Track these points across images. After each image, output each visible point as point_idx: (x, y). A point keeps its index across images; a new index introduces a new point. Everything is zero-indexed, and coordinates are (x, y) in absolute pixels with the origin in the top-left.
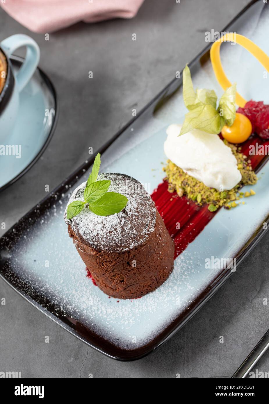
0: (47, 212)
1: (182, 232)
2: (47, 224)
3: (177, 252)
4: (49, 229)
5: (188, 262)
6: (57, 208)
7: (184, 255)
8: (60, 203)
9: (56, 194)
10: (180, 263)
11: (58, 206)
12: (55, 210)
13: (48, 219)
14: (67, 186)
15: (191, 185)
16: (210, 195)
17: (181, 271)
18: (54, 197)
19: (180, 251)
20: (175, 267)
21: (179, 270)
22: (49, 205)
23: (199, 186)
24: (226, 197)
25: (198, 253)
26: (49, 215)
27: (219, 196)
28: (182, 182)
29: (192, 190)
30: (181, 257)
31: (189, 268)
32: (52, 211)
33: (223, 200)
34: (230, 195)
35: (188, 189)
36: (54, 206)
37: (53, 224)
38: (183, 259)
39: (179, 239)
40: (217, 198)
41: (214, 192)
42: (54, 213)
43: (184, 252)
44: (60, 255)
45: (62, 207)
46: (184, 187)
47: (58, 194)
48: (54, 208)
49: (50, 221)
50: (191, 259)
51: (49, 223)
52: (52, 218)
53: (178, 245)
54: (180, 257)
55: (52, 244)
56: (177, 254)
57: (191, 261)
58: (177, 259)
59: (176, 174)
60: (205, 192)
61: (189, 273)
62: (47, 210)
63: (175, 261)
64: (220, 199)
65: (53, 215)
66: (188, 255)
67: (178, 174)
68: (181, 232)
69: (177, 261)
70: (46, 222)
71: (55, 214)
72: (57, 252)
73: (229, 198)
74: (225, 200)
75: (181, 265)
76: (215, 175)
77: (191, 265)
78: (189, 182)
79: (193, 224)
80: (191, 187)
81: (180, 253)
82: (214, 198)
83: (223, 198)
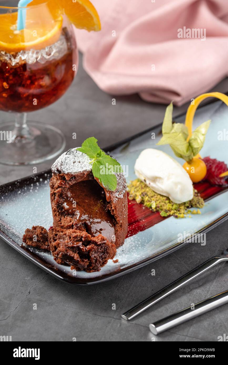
0: (25, 187)
1: (136, 223)
2: (23, 195)
3: (128, 235)
4: (24, 199)
5: (136, 242)
6: (33, 187)
7: (134, 238)
8: (37, 185)
9: (36, 177)
10: (129, 242)
11: (35, 186)
12: (32, 188)
13: (24, 192)
14: (46, 175)
15: (150, 196)
16: (164, 205)
17: (130, 246)
18: (33, 179)
19: (131, 234)
20: (125, 243)
21: (128, 246)
22: (28, 183)
23: (156, 197)
24: (177, 209)
25: (146, 239)
26: (26, 190)
27: (171, 207)
28: (142, 193)
29: (149, 199)
30: (132, 238)
31: (136, 246)
32: (30, 188)
33: (174, 210)
34: (180, 209)
35: (146, 198)
36: (32, 185)
37: (27, 197)
38: (132, 240)
39: (132, 227)
40: (170, 208)
41: (168, 203)
42: (30, 189)
43: (134, 236)
44: (28, 217)
45: (37, 188)
46: (143, 197)
47: (37, 177)
48: (31, 186)
49: (26, 194)
50: (139, 241)
51: (24, 195)
52: (28, 192)
53: (130, 231)
54: (130, 238)
55: (23, 209)
56: (129, 236)
57: (140, 242)
58: (127, 239)
59: (138, 187)
60: (160, 202)
61: (136, 248)
62: (26, 186)
63: (125, 240)
64: (172, 209)
65: (29, 191)
66: (137, 238)
67: (140, 187)
68: (134, 224)
69: (127, 240)
70: (22, 194)
71: (31, 191)
72: (26, 215)
73: (179, 211)
74: (175, 211)
75: (130, 243)
76: (176, 184)
77: (139, 245)
78: (148, 194)
79: (145, 221)
80: (149, 197)
81: (130, 236)
82: (167, 207)
83: (174, 209)
